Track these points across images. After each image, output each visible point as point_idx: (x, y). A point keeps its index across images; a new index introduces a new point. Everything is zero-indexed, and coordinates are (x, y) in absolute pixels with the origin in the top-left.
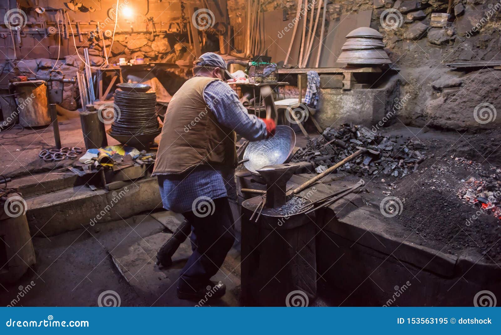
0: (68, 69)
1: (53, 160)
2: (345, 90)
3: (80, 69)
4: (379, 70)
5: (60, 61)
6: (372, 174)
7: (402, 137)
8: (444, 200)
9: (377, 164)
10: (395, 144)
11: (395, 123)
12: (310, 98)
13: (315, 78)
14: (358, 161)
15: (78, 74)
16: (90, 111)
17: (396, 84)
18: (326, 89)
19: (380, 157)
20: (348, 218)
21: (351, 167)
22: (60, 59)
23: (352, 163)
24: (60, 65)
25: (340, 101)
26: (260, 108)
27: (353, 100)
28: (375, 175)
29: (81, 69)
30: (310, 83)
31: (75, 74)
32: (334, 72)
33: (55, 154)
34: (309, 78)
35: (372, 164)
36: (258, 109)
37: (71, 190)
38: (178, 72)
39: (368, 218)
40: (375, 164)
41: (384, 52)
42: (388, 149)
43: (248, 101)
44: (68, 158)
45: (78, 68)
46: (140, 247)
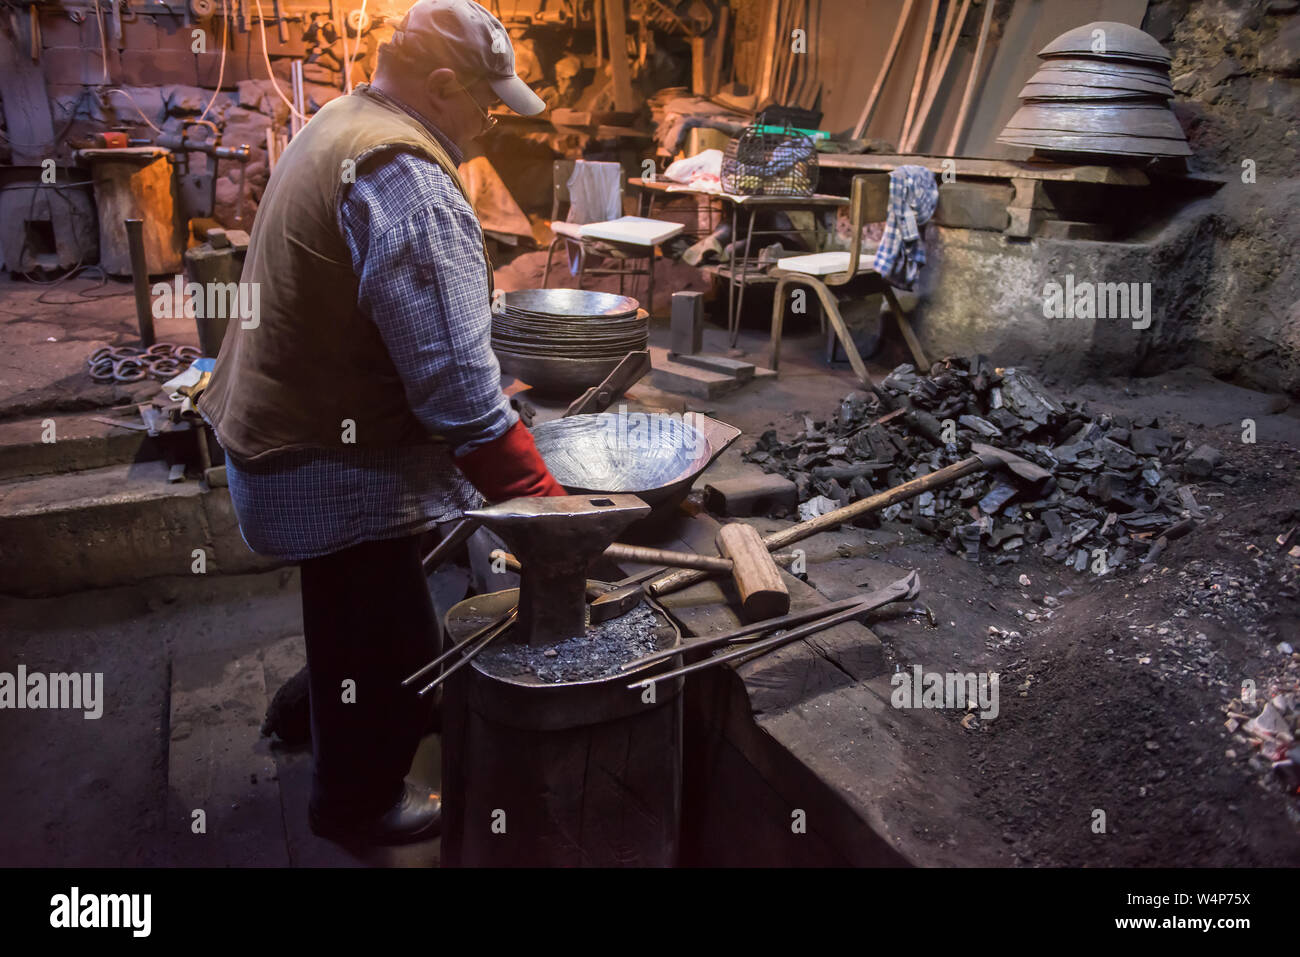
0: (243, 119)
1: (113, 379)
2: (1013, 239)
3: (279, 122)
4: (1138, 179)
5: (224, 94)
6: (998, 549)
7: (1155, 425)
8: (1155, 727)
9: (1029, 516)
10: (1119, 449)
11: (1180, 366)
12: (891, 256)
13: (919, 192)
14: (969, 493)
15: (270, 134)
16: (215, 248)
17: (1200, 233)
18: (956, 230)
19: (1044, 492)
20: (797, 717)
21: (936, 511)
22: (223, 89)
23: (946, 498)
24: (223, 106)
25: (995, 273)
26: (746, 273)
27: (1032, 274)
28: (1007, 553)
29: (280, 119)
30: (895, 207)
31: (262, 134)
32: (987, 174)
33: (121, 363)
34: (895, 190)
35: (1013, 513)
36: (739, 278)
37: (121, 472)
38: (559, 143)
39: (866, 731)
40: (1023, 516)
41: (1169, 115)
42: (1086, 463)
43: (718, 248)
44: (153, 377)
45: (272, 118)
46: (261, 666)
